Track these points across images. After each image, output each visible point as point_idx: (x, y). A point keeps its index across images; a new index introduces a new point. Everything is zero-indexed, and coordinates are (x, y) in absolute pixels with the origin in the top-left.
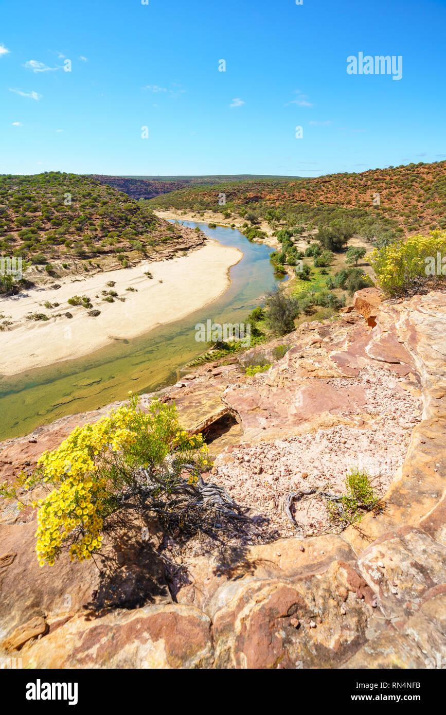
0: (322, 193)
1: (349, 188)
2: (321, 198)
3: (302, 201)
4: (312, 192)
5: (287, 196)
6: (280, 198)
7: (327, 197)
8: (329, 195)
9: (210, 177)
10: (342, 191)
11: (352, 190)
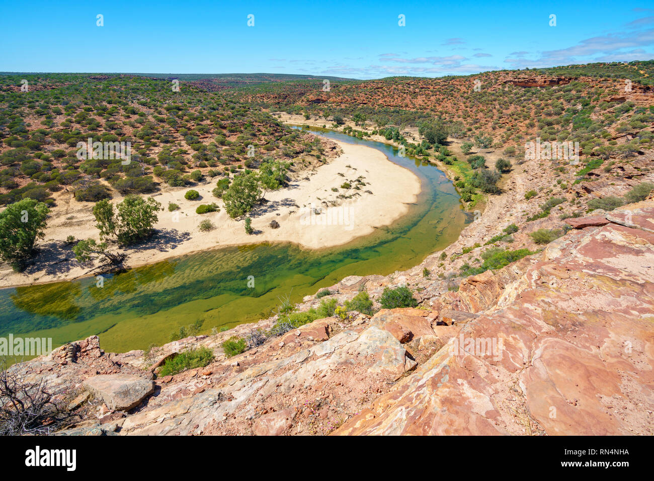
0: (379, 97)
1: (402, 94)
2: (380, 102)
3: (365, 104)
4: (370, 97)
5: (349, 100)
6: (344, 101)
7: (385, 101)
8: (386, 99)
9: (231, 75)
10: (396, 96)
11: (405, 95)
